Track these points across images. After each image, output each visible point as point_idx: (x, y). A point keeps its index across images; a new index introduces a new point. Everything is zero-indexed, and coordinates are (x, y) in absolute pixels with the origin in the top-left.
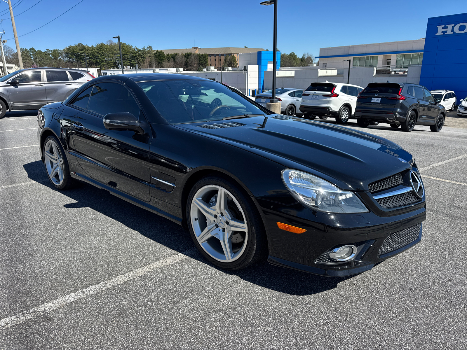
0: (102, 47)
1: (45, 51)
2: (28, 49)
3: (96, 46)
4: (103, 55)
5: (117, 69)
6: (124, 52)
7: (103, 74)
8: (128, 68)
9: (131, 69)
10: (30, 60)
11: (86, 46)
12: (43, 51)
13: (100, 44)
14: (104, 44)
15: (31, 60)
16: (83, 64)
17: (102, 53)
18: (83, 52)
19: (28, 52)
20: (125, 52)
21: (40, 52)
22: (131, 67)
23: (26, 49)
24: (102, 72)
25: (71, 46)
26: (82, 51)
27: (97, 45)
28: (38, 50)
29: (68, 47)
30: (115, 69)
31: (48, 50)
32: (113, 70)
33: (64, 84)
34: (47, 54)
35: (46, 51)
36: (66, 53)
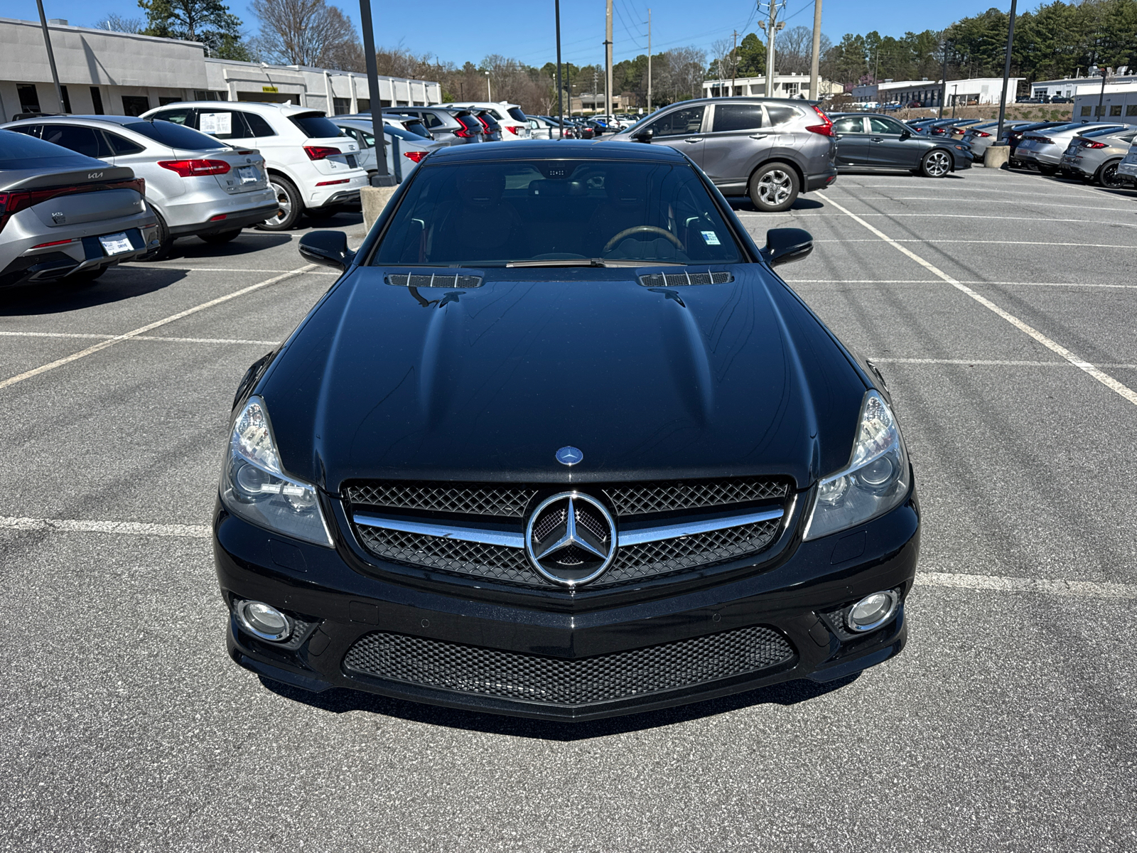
0: (1053, 13)
1: (902, 38)
2: (864, 36)
3: (1037, 13)
4: (1051, 39)
5: (1082, 78)
6: (1120, 22)
7: (1036, 93)
8: (1120, 72)
9: (1130, 76)
10: (859, 64)
12: (897, 40)
13: (1051, 6)
14: (1064, 5)
15: (864, 63)
16: (987, 68)
17: (1051, 31)
18: (997, 32)
19: (863, 43)
20: (1123, 21)
21: (889, 40)
22: (1128, 70)
23: (858, 36)
24: (1033, 88)
25: (967, 18)
26: (992, 30)
27: (1039, 9)
28: (886, 37)
29: (958, 23)
30: (1077, 79)
31: (909, 33)
32: (1070, 80)
33: (748, 138)
34: (902, 45)
35: (904, 37)
36: (951, 40)
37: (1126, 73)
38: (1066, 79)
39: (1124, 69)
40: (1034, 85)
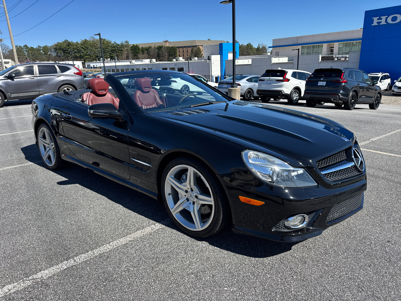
0: (85, 42)
1: (37, 48)
2: (22, 46)
3: (80, 42)
4: (87, 50)
5: (99, 61)
6: (104, 46)
7: (87, 66)
8: (108, 60)
9: (111, 61)
10: (24, 56)
11: (72, 42)
12: (35, 48)
13: (84, 40)
14: (88, 40)
16: (70, 58)
17: (86, 47)
19: (22, 48)
21: (32, 49)
23: (20, 46)
24: (86, 64)
25: (59, 42)
26: (68, 46)
27: (81, 41)
28: (31, 47)
29: (56, 44)
30: (97, 62)
31: (39, 46)
34: (38, 50)
36: (55, 49)
37: (110, 60)
38: (95, 62)
39: (109, 59)
40: (86, 63)
